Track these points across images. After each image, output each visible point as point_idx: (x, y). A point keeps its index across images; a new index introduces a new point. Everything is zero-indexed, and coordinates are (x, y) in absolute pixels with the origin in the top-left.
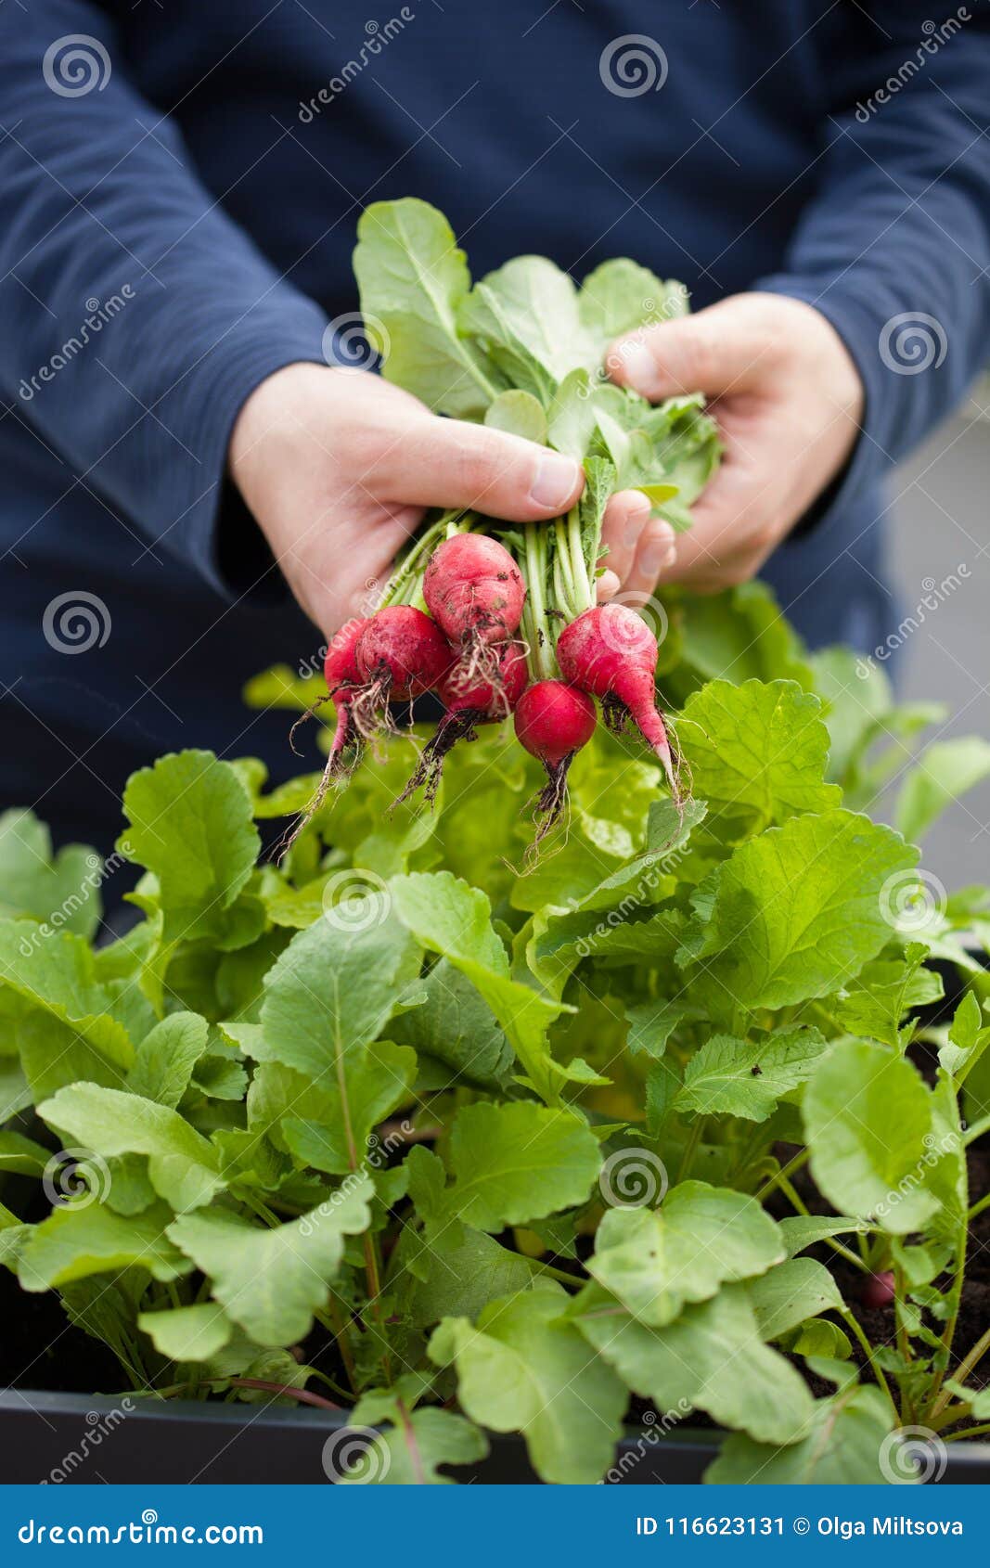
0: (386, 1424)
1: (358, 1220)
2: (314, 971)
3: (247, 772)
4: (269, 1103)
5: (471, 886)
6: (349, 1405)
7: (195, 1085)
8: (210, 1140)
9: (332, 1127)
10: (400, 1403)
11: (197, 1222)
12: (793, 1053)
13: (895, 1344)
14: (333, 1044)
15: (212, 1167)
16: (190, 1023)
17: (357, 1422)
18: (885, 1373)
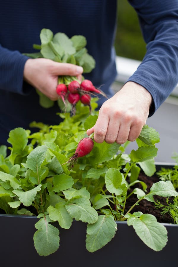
0: (42, 217)
1: (39, 189)
2: (34, 156)
3: (28, 132)
4: (28, 175)
5: (56, 144)
6: (37, 215)
7: (18, 174)
8: (19, 180)
9: (36, 178)
10: (44, 215)
11: (17, 190)
12: (103, 170)
13: (116, 211)
14: (36, 166)
15: (19, 184)
16: (18, 166)
17: (38, 217)
18: (115, 214)
